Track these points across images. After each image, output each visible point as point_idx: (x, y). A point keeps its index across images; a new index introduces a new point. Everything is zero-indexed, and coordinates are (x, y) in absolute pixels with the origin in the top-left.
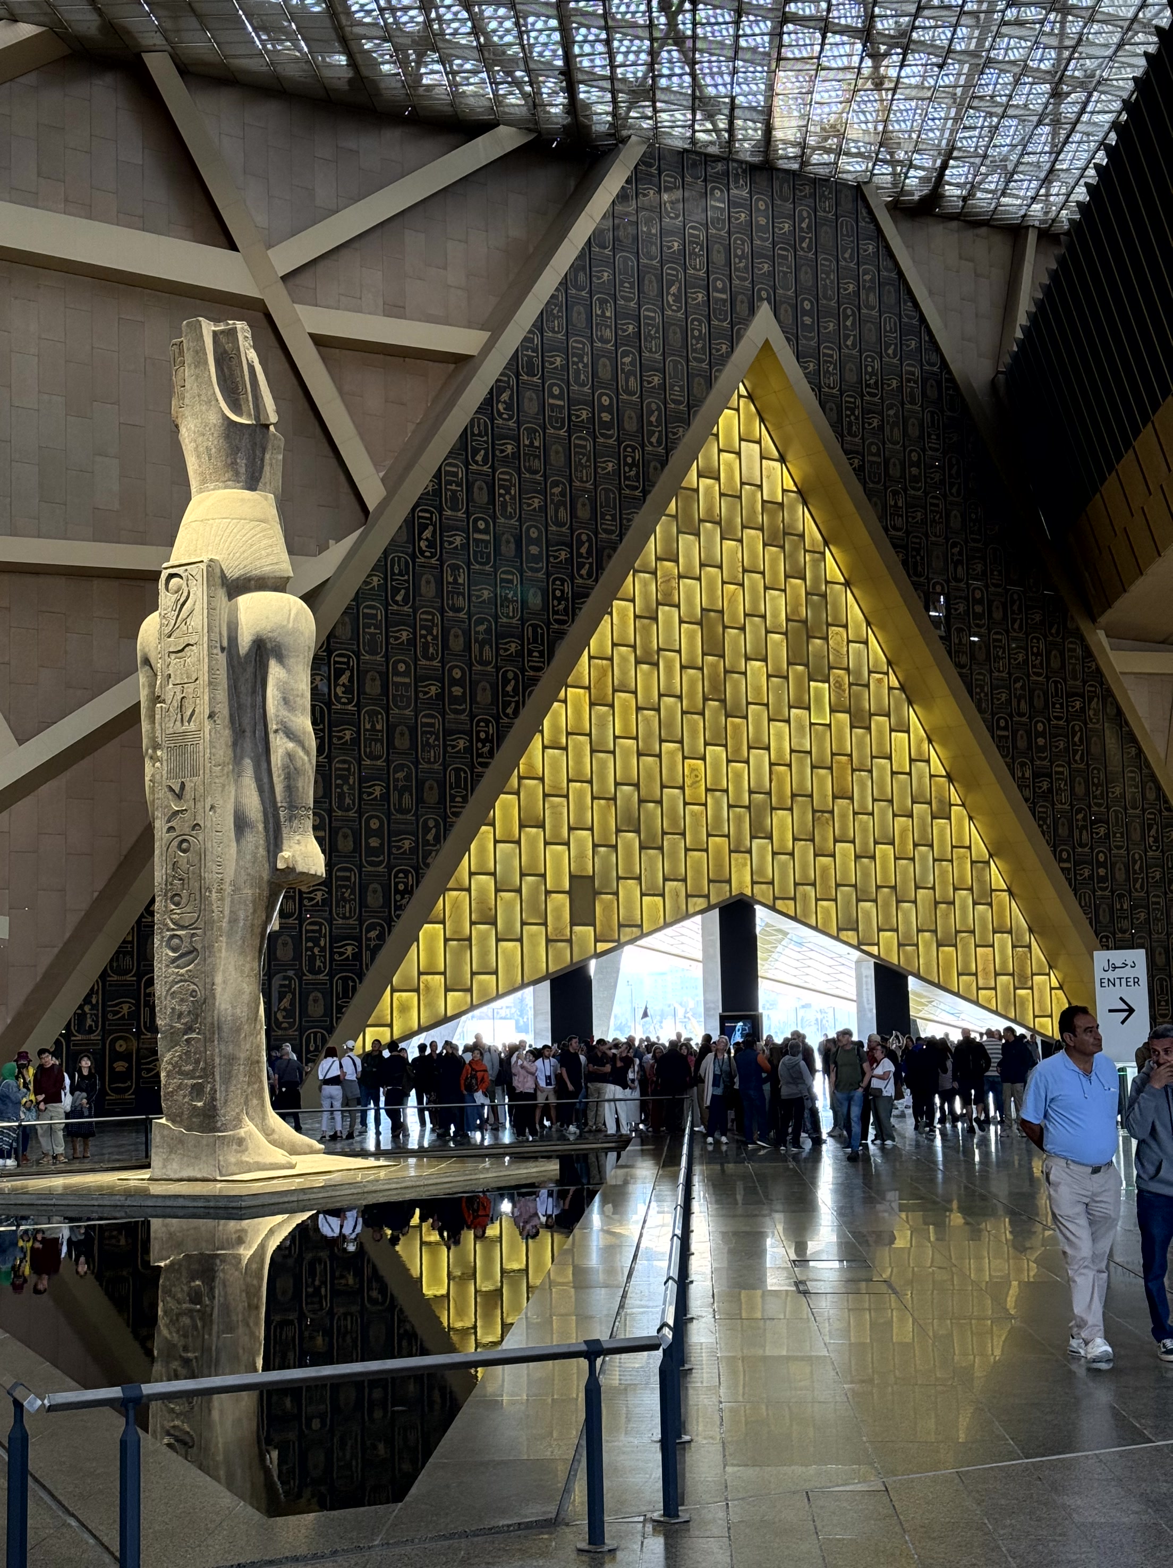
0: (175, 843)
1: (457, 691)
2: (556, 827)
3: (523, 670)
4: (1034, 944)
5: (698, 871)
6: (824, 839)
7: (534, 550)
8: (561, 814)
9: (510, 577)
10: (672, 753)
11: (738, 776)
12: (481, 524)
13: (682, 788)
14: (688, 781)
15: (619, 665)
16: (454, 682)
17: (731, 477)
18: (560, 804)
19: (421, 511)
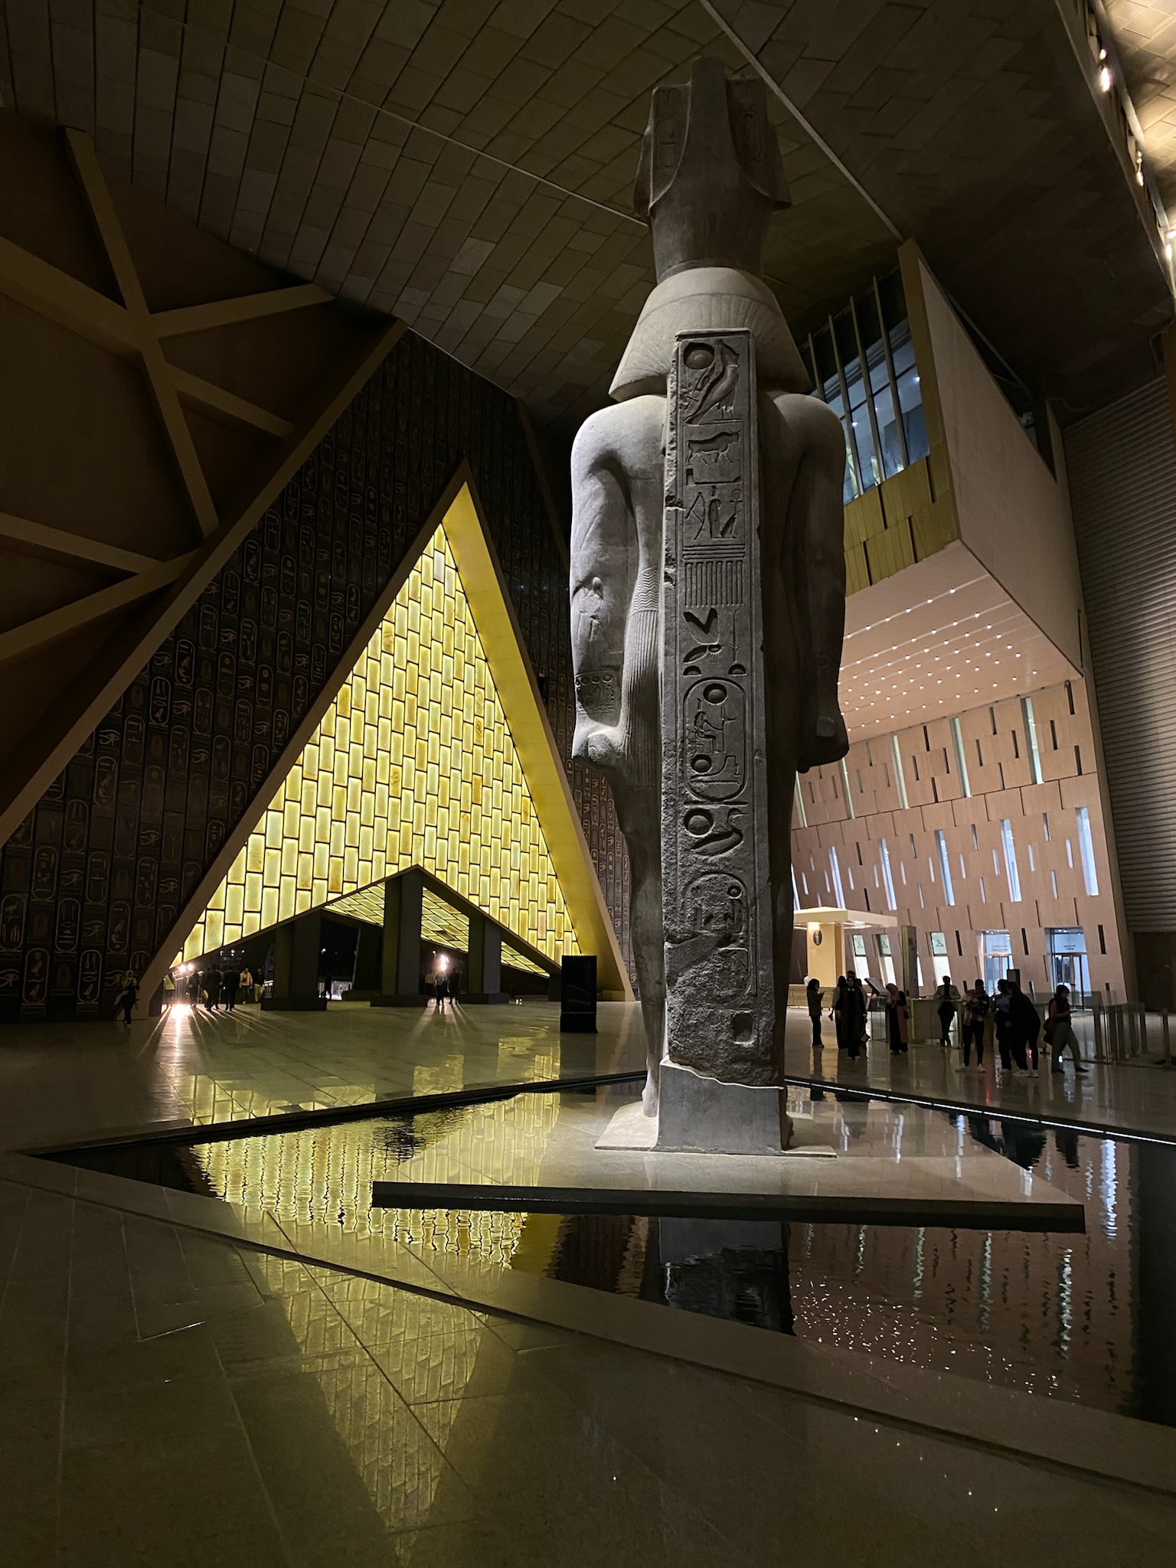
0: (699, 689)
1: (265, 687)
2: (309, 803)
3: (310, 681)
4: (566, 913)
5: (393, 846)
6: (465, 831)
7: (322, 591)
8: (313, 794)
9: (305, 608)
10: (383, 759)
11: (421, 780)
12: (289, 564)
13: (388, 785)
14: (392, 781)
15: (356, 690)
16: (263, 680)
17: (428, 574)
18: (312, 787)
19: (250, 543)
